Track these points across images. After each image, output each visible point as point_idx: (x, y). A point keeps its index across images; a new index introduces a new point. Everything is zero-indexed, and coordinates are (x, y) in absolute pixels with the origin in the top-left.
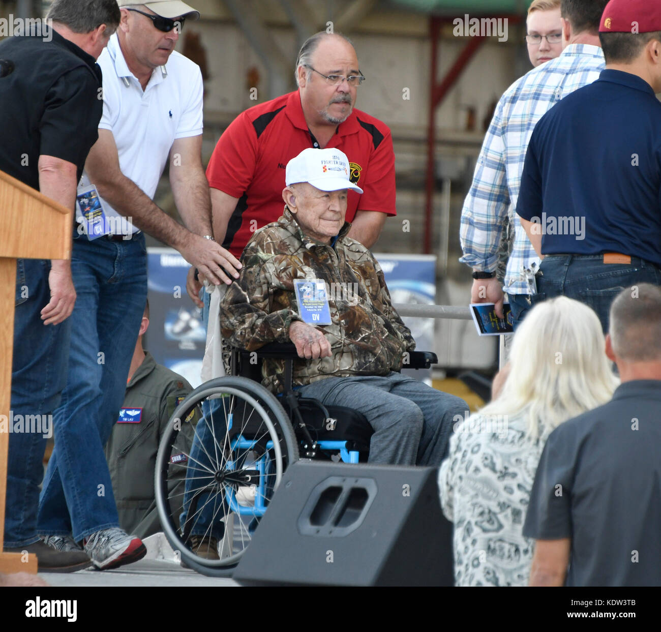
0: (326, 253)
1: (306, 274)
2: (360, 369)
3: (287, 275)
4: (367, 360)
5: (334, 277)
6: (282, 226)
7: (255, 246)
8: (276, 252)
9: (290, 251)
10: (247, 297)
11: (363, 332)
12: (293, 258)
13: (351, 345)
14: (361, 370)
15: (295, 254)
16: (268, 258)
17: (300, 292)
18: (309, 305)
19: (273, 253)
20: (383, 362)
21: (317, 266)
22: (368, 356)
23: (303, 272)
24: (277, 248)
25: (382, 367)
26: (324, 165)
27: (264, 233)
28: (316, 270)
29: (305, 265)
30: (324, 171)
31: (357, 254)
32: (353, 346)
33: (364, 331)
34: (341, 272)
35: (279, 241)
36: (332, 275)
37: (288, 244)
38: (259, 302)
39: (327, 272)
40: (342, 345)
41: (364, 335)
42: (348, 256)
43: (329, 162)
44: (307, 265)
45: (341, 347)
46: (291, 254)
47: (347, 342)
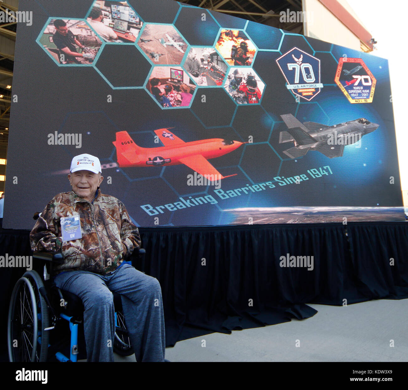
0: (88, 206)
3: (63, 214)
4: (90, 264)
5: (90, 217)
10: (47, 224)
12: (71, 207)
13: (82, 254)
14: (85, 269)
15: (72, 205)
16: (56, 204)
18: (69, 230)
19: (60, 202)
20: (100, 266)
21: (82, 212)
22: (91, 261)
23: (72, 214)
24: (63, 201)
25: (99, 268)
28: (80, 214)
30: (78, 164)
33: (93, 246)
34: (95, 215)
35: (66, 199)
37: (71, 201)
38: (52, 227)
39: (86, 215)
41: (93, 248)
42: (105, 207)
43: (81, 160)
44: (76, 211)
45: (76, 255)
46: (70, 205)
47: (80, 252)
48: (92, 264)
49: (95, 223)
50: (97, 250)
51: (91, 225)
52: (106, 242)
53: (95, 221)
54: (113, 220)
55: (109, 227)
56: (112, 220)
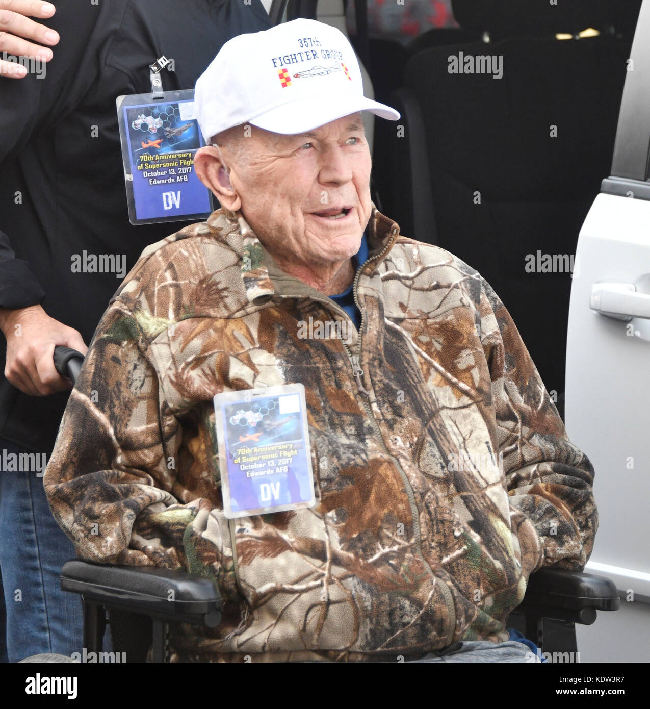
1: (256, 373)
2: (375, 648)
4: (397, 620)
5: (342, 375)
6: (215, 235)
7: (135, 292)
8: (182, 311)
9: (226, 306)
11: (386, 541)
12: (232, 325)
13: (350, 580)
14: (379, 649)
15: (238, 315)
16: (159, 329)
17: (229, 427)
18: (251, 459)
19: (171, 314)
20: (442, 621)
21: (293, 349)
23: (252, 365)
24: (185, 300)
26: (279, 69)
27: (160, 259)
28: (287, 362)
29: (260, 348)
30: (284, 85)
31: (434, 293)
32: (356, 581)
33: (388, 537)
34: (366, 360)
35: (195, 281)
36: (336, 370)
37: (220, 286)
38: (143, 446)
39: (320, 365)
40: (325, 580)
41: (387, 550)
42: (403, 306)
43: (292, 59)
44: (267, 346)
45: (321, 585)
46: (226, 314)
47: (339, 571)
48: (407, 619)
49: (375, 407)
50: (410, 559)
51: (359, 424)
52: (446, 516)
53: (372, 396)
54: (454, 385)
55: (442, 426)
56: (448, 388)
